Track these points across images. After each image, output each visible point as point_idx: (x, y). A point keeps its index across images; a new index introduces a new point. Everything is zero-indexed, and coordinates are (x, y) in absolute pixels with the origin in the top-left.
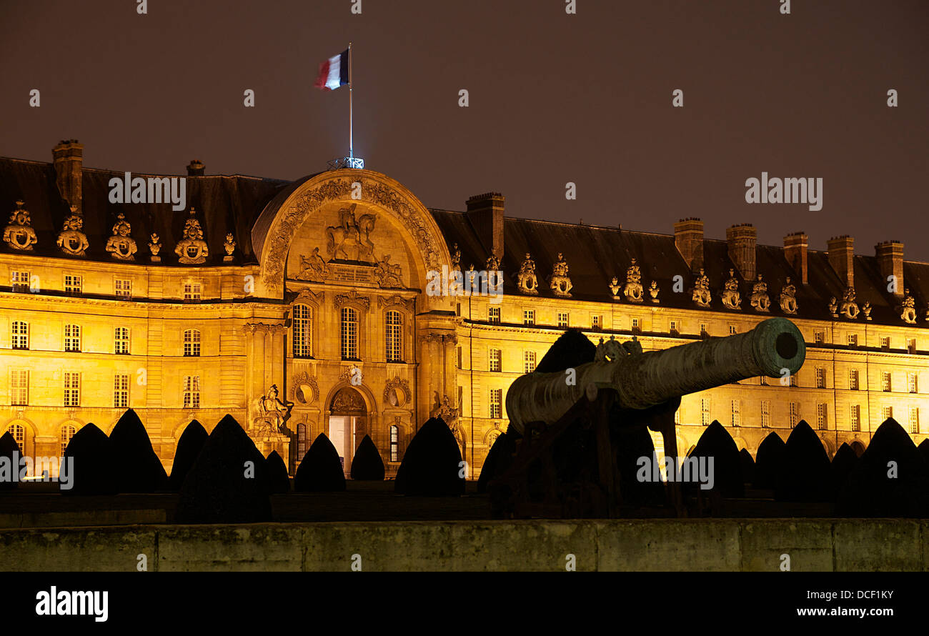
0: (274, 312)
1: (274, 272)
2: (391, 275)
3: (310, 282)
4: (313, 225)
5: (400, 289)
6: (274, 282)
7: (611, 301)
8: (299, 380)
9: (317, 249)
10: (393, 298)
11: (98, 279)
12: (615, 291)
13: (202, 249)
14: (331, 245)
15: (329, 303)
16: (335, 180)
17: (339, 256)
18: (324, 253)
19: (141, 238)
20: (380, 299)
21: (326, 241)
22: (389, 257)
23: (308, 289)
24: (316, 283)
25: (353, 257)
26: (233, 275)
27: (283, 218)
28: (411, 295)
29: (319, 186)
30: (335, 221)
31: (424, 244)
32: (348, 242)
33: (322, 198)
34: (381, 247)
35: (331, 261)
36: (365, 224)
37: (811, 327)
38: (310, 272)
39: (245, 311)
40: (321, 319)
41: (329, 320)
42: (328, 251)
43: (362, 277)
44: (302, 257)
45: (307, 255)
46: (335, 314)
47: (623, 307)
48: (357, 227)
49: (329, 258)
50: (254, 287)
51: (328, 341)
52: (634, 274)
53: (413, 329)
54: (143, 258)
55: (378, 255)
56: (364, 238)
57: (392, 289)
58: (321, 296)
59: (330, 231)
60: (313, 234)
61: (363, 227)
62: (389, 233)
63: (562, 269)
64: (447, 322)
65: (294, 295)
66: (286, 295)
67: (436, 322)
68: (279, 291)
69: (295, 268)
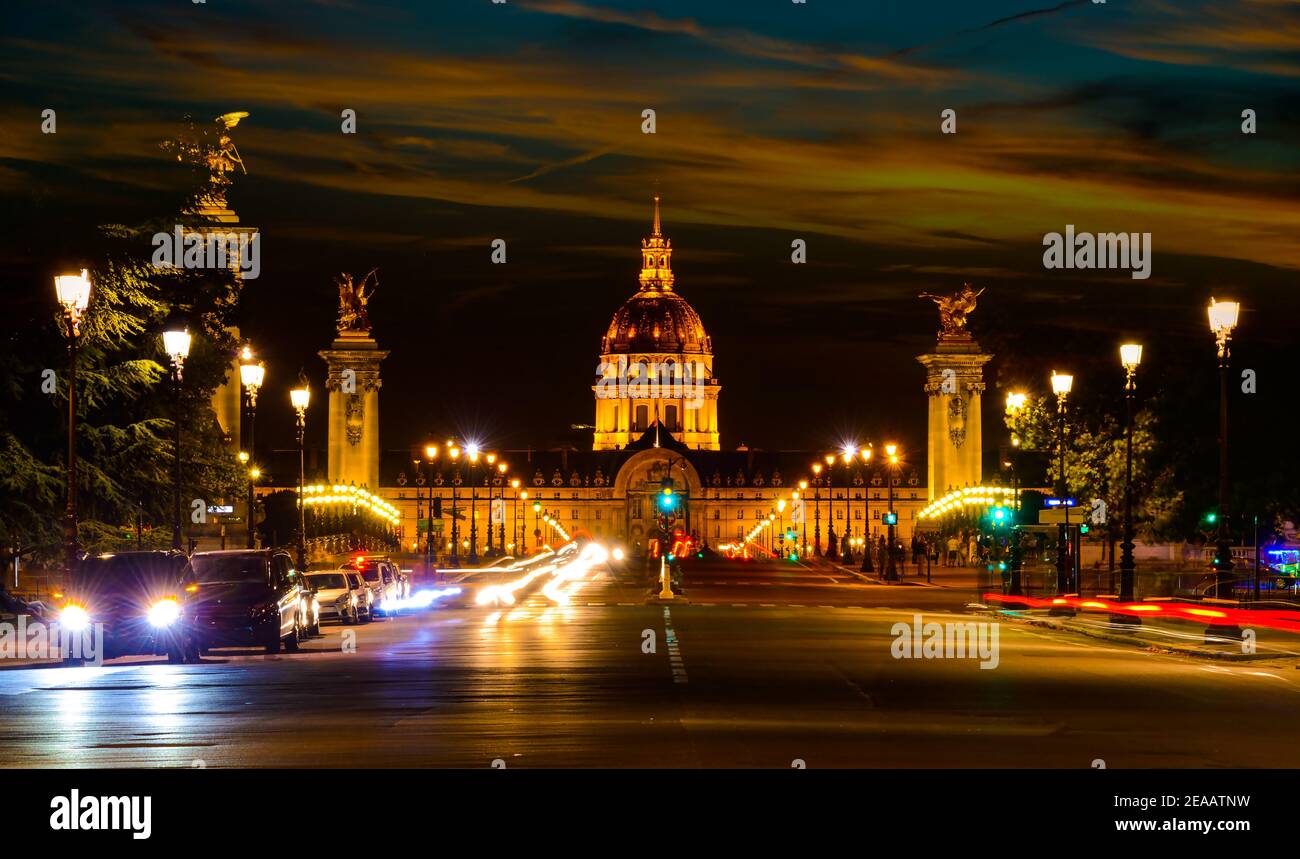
0: (621, 503)
1: (622, 488)
3: (640, 491)
4: (640, 471)
5: (680, 490)
6: (621, 493)
8: (634, 527)
9: (643, 479)
10: (677, 494)
11: (565, 494)
13: (601, 480)
14: (649, 477)
15: (648, 498)
16: (647, 453)
17: (653, 480)
18: (646, 480)
19: (583, 480)
21: (646, 476)
23: (639, 493)
24: (642, 491)
25: (659, 480)
26: (608, 490)
27: (625, 469)
28: (684, 493)
29: (640, 456)
30: (651, 468)
32: (656, 475)
35: (649, 482)
36: (664, 467)
38: (640, 488)
39: (610, 503)
40: (645, 504)
41: (648, 504)
42: (648, 479)
44: (637, 483)
45: (639, 481)
46: (650, 502)
48: (661, 469)
50: (615, 496)
51: (647, 512)
53: (686, 506)
54: (583, 485)
56: (663, 473)
57: (676, 490)
58: (645, 496)
59: (649, 472)
60: (641, 474)
62: (676, 470)
64: (698, 502)
65: (633, 496)
66: (628, 496)
67: (692, 503)
68: (624, 496)
69: (632, 486)
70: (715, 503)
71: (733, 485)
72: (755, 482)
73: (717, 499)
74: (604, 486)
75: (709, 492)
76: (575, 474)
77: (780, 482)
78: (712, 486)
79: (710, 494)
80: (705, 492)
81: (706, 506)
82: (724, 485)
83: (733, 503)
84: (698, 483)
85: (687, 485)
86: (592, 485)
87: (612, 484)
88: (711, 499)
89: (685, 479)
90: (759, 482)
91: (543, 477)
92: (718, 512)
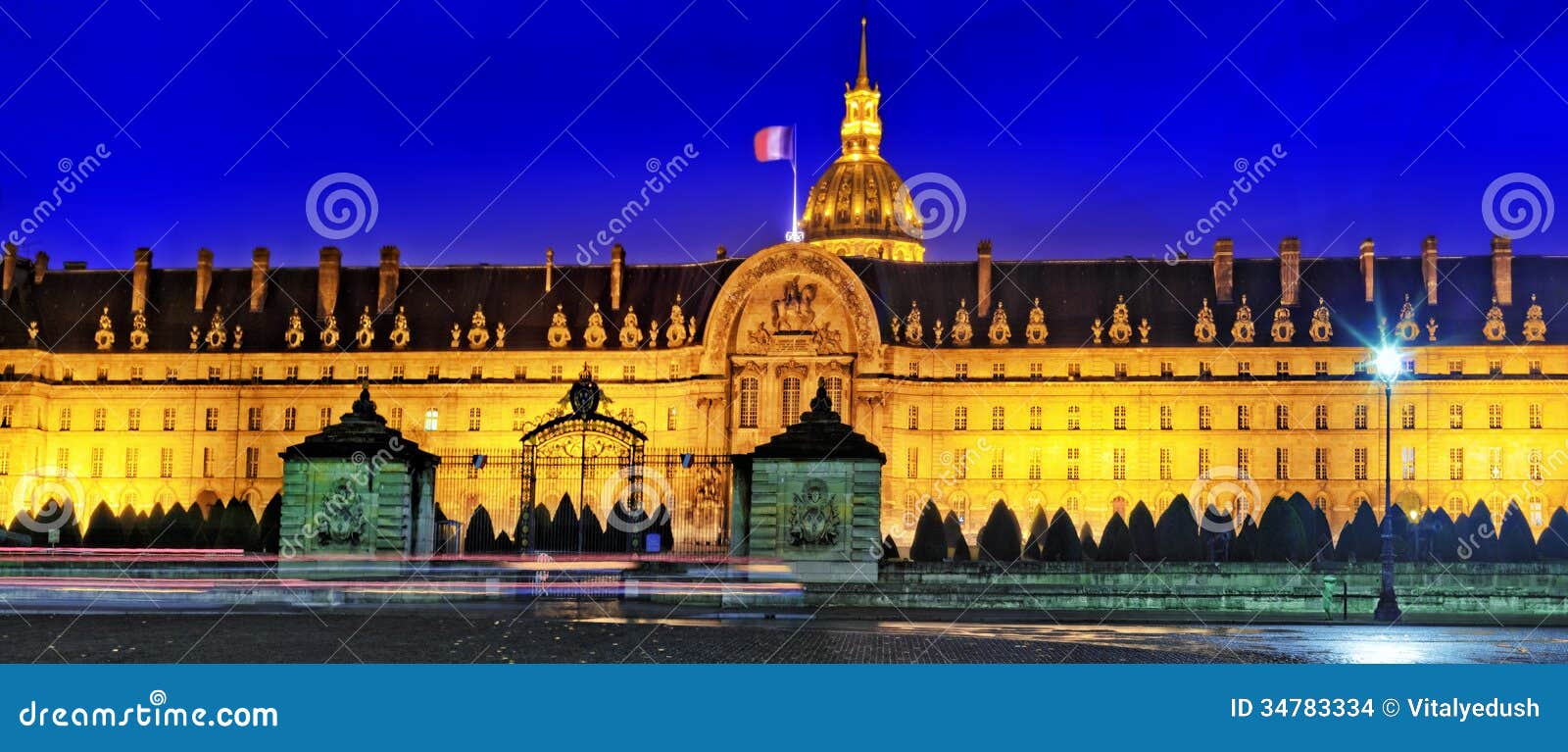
0: (715, 388)
1: (717, 350)
2: (830, 341)
3: (755, 355)
4: (762, 301)
5: (838, 354)
6: (717, 358)
7: (1091, 344)
9: (763, 324)
10: (829, 364)
12: (1097, 333)
13: (682, 329)
14: (776, 317)
15: (772, 373)
16: (773, 257)
17: (783, 328)
18: (770, 327)
20: (819, 366)
21: (772, 314)
22: (827, 325)
23: (753, 363)
24: (760, 355)
25: (795, 327)
26: (692, 355)
27: (727, 298)
28: (847, 360)
29: (758, 264)
30: (780, 295)
31: (854, 309)
32: (791, 313)
33: (760, 275)
34: (822, 315)
35: (776, 334)
36: (807, 293)
37: (1348, 355)
38: (755, 346)
39: (694, 387)
40: (764, 389)
41: (771, 390)
42: (774, 324)
43: (801, 345)
44: (750, 333)
45: (754, 329)
46: (776, 384)
47: (1104, 351)
48: (799, 298)
49: (775, 330)
50: (705, 369)
51: (769, 410)
52: (1121, 312)
53: (849, 393)
55: (818, 322)
56: (803, 308)
57: (830, 354)
58: (766, 366)
59: (775, 306)
60: (759, 309)
61: (804, 297)
62: (829, 300)
63: (1037, 315)
64: (874, 385)
65: (741, 368)
66: (734, 369)
67: (863, 385)
68: (721, 367)
69: (743, 343)
70: (910, 387)
71: (949, 344)
72: (993, 331)
73: (914, 378)
74: (685, 343)
75: (897, 356)
76: (631, 318)
77: (1044, 332)
78: (904, 342)
79: (902, 361)
80: (887, 356)
81: (891, 395)
82: (928, 341)
83: (948, 388)
84: (875, 333)
85: (853, 338)
86: (662, 343)
87: (699, 339)
88: (901, 377)
89: (849, 320)
90: (999, 335)
91: (570, 325)
92: (915, 411)
